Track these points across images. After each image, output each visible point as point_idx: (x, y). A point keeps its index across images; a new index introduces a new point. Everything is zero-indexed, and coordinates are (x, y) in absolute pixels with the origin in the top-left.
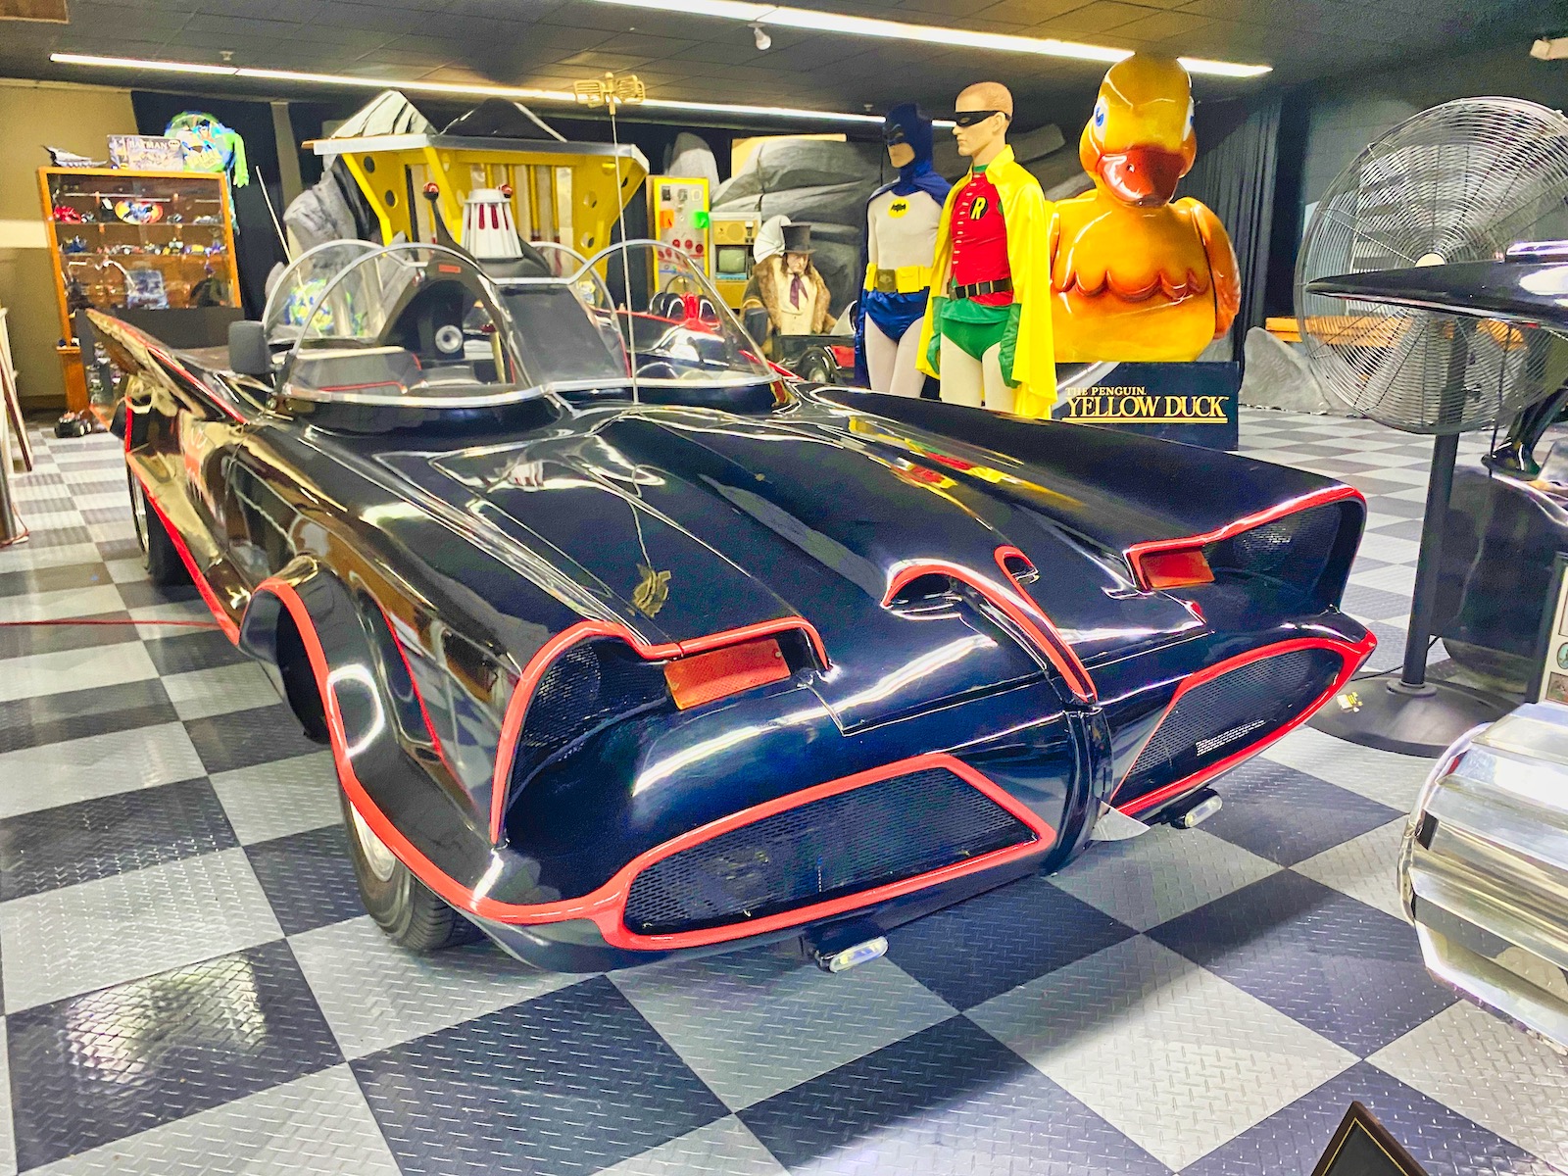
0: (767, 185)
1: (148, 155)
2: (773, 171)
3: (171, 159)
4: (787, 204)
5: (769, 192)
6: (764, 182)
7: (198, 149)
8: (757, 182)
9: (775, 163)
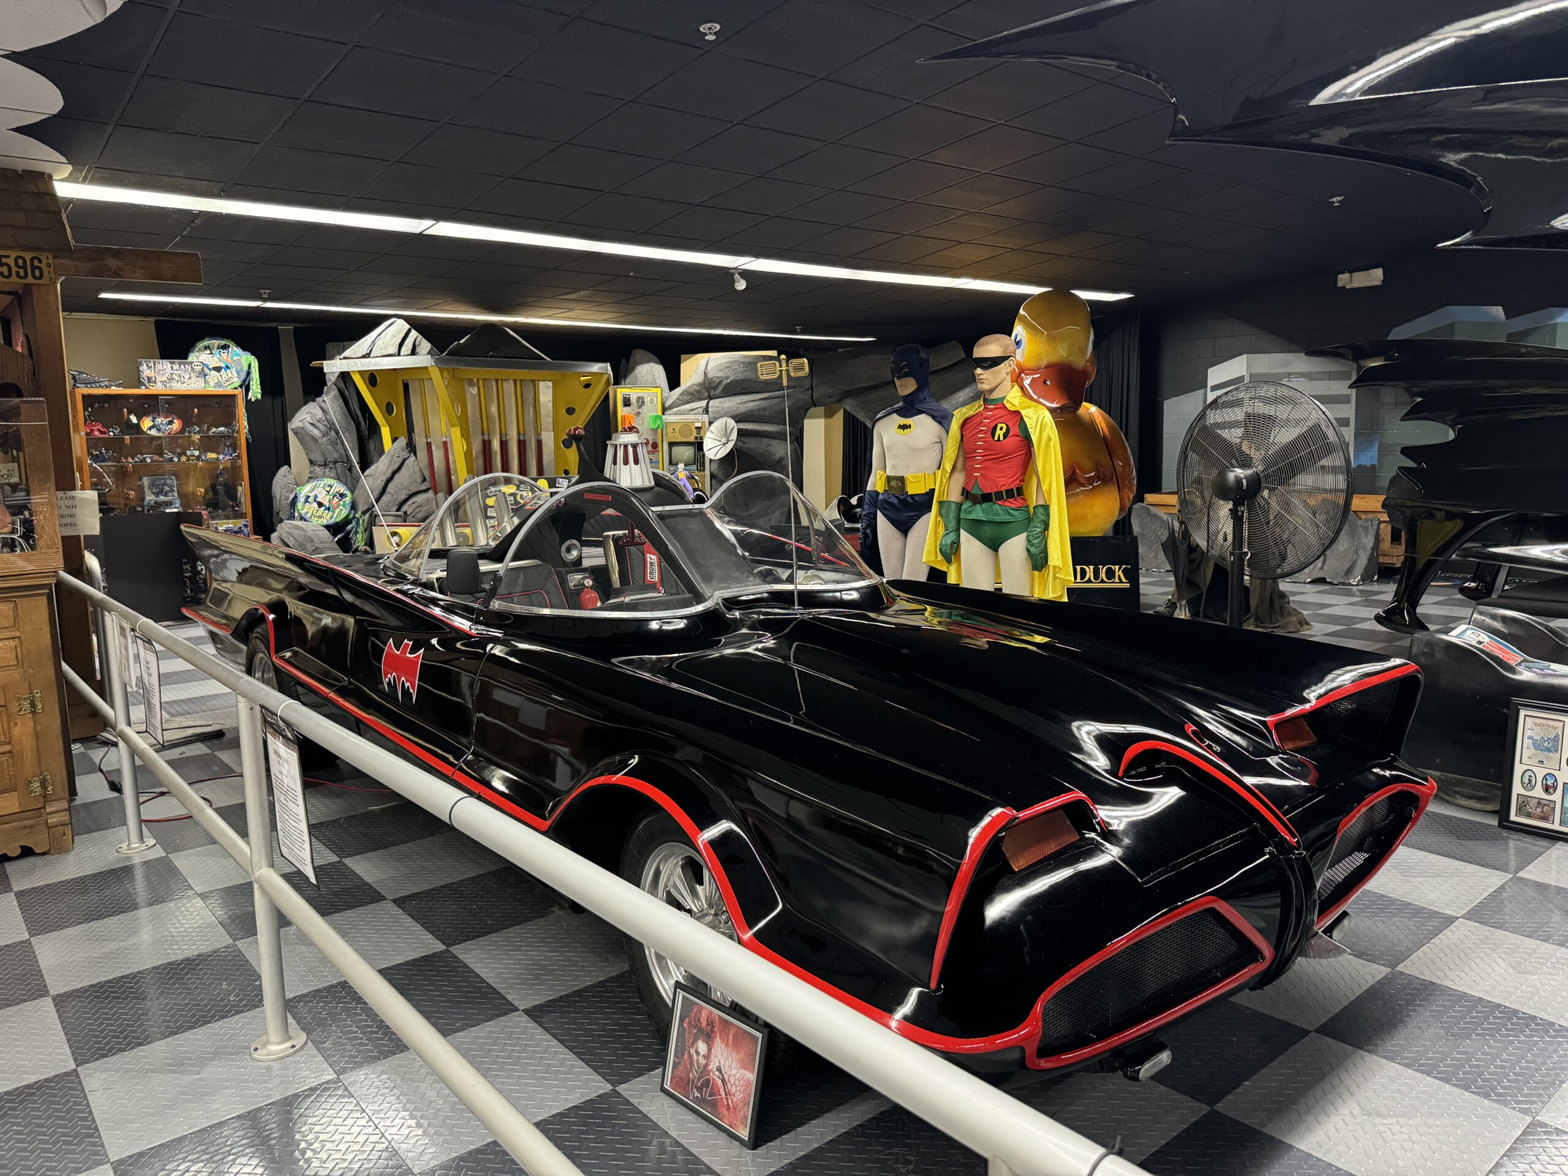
0: (712, 393)
1: (174, 376)
2: (718, 380)
3: (194, 379)
4: (730, 408)
5: (714, 398)
6: (709, 390)
7: (218, 369)
8: (703, 390)
9: (720, 374)
